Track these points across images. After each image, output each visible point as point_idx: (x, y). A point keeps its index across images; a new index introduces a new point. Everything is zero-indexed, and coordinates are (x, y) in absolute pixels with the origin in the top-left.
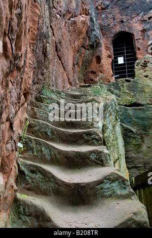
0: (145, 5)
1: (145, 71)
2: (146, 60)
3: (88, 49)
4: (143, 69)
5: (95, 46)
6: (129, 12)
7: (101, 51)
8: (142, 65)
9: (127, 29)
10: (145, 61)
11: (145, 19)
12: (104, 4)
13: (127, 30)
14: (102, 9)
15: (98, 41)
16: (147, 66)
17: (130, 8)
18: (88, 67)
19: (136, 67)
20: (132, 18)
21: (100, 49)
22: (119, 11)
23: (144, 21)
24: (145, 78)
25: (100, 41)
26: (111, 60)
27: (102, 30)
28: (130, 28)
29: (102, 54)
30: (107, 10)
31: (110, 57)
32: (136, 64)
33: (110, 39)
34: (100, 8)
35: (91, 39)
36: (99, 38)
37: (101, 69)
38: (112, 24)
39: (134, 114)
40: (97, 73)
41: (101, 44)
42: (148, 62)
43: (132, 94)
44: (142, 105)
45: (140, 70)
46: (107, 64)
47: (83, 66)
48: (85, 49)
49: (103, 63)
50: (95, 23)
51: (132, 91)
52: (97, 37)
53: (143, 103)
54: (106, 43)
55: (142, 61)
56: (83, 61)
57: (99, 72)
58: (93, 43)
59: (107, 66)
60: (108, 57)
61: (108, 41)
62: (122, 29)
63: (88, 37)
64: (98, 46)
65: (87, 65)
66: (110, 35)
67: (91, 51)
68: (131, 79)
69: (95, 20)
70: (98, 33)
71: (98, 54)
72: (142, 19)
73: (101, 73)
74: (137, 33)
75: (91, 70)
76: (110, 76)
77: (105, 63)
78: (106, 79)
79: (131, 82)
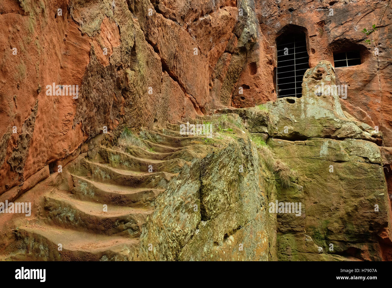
2: (321, 69)
3: (237, 54)
4: (315, 82)
5: (248, 48)
7: (257, 55)
8: (313, 77)
10: (319, 71)
11: (325, 5)
13: (297, 22)
15: (253, 41)
16: (321, 78)
18: (237, 80)
19: (304, 79)
20: (305, 4)
21: (257, 51)
23: (324, 8)
24: (317, 97)
25: (257, 41)
26: (272, 67)
27: (261, 23)
28: (301, 20)
29: (258, 60)
31: (271, 64)
32: (305, 75)
33: (273, 37)
35: (241, 39)
36: (256, 37)
37: (258, 81)
38: (276, 14)
39: (296, 151)
40: (251, 88)
41: (258, 45)
42: (324, 72)
43: (296, 121)
44: (309, 138)
45: (310, 84)
46: (266, 74)
47: (230, 79)
48: (232, 53)
49: (260, 73)
50: (248, 14)
51: (296, 116)
52: (251, 36)
53: (310, 135)
54: (266, 43)
55: (314, 71)
56: (229, 71)
57: (254, 87)
58: (245, 45)
59: (266, 77)
60: (268, 63)
61: (270, 40)
62: (289, 21)
63: (237, 36)
64: (254, 48)
65: (236, 76)
66: (273, 31)
67: (242, 56)
68: (295, 98)
69: (248, 10)
70: (253, 29)
71: (253, 60)
72: (320, 6)
73: (257, 87)
74: (312, 27)
75: (243, 83)
76: (269, 92)
77: (262, 73)
78: (264, 96)
79: (296, 102)
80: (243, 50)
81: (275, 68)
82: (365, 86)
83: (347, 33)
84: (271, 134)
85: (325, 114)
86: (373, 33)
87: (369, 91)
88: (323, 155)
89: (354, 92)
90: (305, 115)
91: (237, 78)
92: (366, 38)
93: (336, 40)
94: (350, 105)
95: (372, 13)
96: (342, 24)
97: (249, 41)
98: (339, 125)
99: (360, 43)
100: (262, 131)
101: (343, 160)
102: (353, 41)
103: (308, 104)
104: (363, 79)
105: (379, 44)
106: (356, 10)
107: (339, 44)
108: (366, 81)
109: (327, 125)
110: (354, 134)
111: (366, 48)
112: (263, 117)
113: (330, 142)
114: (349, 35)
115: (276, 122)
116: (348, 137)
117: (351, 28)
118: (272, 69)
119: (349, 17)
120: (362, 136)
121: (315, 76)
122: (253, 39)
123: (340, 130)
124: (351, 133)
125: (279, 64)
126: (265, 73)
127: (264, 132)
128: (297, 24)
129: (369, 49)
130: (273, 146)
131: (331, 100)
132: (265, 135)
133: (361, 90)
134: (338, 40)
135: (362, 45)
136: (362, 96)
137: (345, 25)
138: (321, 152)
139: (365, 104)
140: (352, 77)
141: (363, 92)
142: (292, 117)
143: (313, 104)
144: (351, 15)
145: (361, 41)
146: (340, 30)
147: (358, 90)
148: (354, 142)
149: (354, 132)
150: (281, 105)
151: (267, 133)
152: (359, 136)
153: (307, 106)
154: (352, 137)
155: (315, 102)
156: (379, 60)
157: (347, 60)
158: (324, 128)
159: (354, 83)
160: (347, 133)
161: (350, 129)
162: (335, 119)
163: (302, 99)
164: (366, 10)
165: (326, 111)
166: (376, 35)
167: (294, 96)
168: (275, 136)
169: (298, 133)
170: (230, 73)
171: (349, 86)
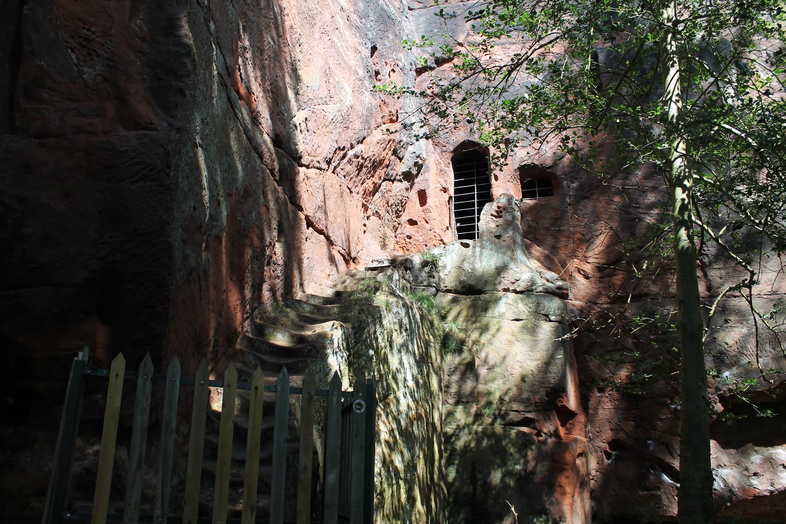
0: (512, 90)
1: (497, 226)
2: (501, 205)
3: (400, 181)
4: (494, 221)
5: (414, 172)
7: (427, 180)
8: (492, 215)
10: (498, 207)
12: (437, 85)
13: (477, 138)
14: (435, 95)
15: (420, 162)
16: (501, 216)
18: (400, 214)
19: (482, 217)
21: (426, 175)
24: (495, 239)
25: (426, 162)
26: (447, 196)
29: (429, 187)
31: (445, 192)
33: (448, 155)
34: (429, 93)
35: (405, 161)
36: (425, 156)
37: (428, 215)
40: (419, 223)
41: (428, 167)
42: (504, 209)
43: (470, 271)
44: (485, 291)
45: (488, 222)
46: (439, 206)
47: (391, 214)
48: (394, 181)
49: (430, 203)
51: (470, 264)
52: (419, 156)
53: (486, 288)
54: (439, 163)
55: (495, 207)
56: (390, 204)
57: (424, 222)
58: (410, 169)
59: (439, 210)
60: (441, 190)
61: (443, 159)
62: (468, 136)
63: (399, 158)
64: (423, 170)
65: (400, 209)
66: (448, 147)
67: (406, 184)
68: (470, 242)
71: (422, 187)
73: (427, 223)
75: (408, 218)
76: (442, 229)
77: (434, 203)
78: (435, 234)
79: (471, 247)
80: (407, 175)
81: (450, 198)
83: (535, 157)
84: (440, 287)
85: (504, 262)
86: (565, 159)
88: (499, 312)
89: (542, 232)
90: (481, 263)
91: (401, 211)
92: (557, 164)
93: (522, 164)
94: (538, 248)
96: (529, 145)
97: (416, 164)
98: (519, 275)
99: (550, 170)
100: (428, 284)
101: (521, 318)
102: (543, 167)
103: (485, 249)
104: (552, 215)
107: (526, 169)
108: (556, 218)
109: (505, 275)
110: (536, 286)
111: (556, 176)
113: (507, 297)
114: (538, 160)
115: (446, 272)
116: (529, 291)
118: (447, 199)
120: (544, 288)
121: (494, 214)
122: (421, 159)
123: (519, 281)
124: (532, 285)
125: (456, 191)
126: (437, 204)
127: (431, 286)
128: (477, 141)
129: (560, 178)
130: (442, 302)
131: (511, 244)
132: (432, 289)
134: (525, 165)
135: (553, 173)
136: (551, 237)
138: (497, 309)
139: (554, 248)
140: (541, 213)
142: (466, 266)
143: (491, 249)
145: (551, 167)
147: (546, 229)
149: (535, 284)
151: (434, 286)
152: (541, 288)
153: (484, 251)
155: (493, 246)
156: (571, 193)
157: (537, 189)
158: (502, 279)
159: (543, 221)
160: (527, 285)
161: (531, 280)
162: (514, 269)
163: (477, 242)
165: (506, 259)
166: (568, 160)
168: (445, 289)
169: (472, 285)
170: (391, 206)
171: (537, 224)
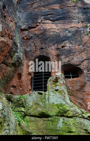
0: (60, 38)
1: (56, 86)
2: (57, 77)
3: (10, 67)
4: (54, 84)
5: (17, 65)
6: (47, 42)
7: (22, 69)
8: (53, 81)
9: (45, 54)
10: (56, 78)
11: (59, 47)
12: (29, 36)
14: (27, 39)
15: (20, 61)
16: (58, 82)
17: (49, 39)
18: (9, 82)
19: (48, 82)
20: (49, 46)
21: (22, 67)
22: (40, 41)
23: (59, 49)
24: (55, 91)
25: (23, 62)
26: (30, 77)
27: (25, 54)
28: (47, 53)
29: (23, 72)
30: (31, 40)
31: (30, 75)
34: (25, 38)
35: (13, 58)
36: (22, 59)
37: (21, 84)
38: (34, 50)
39: (43, 125)
40: (17, 87)
41: (23, 64)
42: (59, 79)
43: (43, 105)
44: (51, 116)
45: (51, 84)
47: (4, 81)
48: (7, 66)
49: (23, 79)
50: (19, 47)
51: (43, 102)
52: (20, 58)
53: (51, 114)
55: (54, 78)
56: (4, 75)
57: (19, 87)
58: (15, 62)
59: (27, 82)
60: (28, 74)
62: (41, 54)
63: (11, 56)
64: (21, 65)
65: (9, 80)
66: (32, 58)
67: (13, 68)
68: (43, 92)
69: (19, 45)
70: (20, 55)
71: (20, 72)
72: (57, 48)
73: (21, 87)
74: (53, 57)
75: (12, 85)
76: (28, 90)
78: (24, 92)
79: (43, 94)
80: (14, 65)
81: (32, 78)
82: (81, 88)
83: (71, 61)
84: (27, 113)
85: (60, 102)
86: (84, 62)
87: (84, 92)
88: (59, 127)
89: (76, 92)
90: (49, 101)
91: (9, 81)
92: (81, 64)
94: (74, 99)
95: (83, 53)
96: (68, 57)
97: (18, 61)
98: (69, 108)
99: (78, 66)
100: (21, 110)
101: (72, 131)
102: (74, 65)
103: (50, 95)
104: (80, 84)
105: (88, 67)
106: (75, 50)
107: (67, 66)
108: (82, 86)
109: (61, 108)
110: (78, 114)
111: (81, 69)
112: (22, 101)
113: (63, 119)
114: (72, 62)
115: (30, 106)
116: (74, 116)
117: (73, 59)
118: (30, 78)
119: (71, 53)
120: (82, 116)
121: (54, 80)
122: (20, 60)
123: (69, 112)
124: (76, 114)
125: (34, 76)
126: (26, 79)
127: (22, 111)
128: (45, 55)
129: (83, 70)
130: (27, 121)
131: (63, 94)
132: (22, 113)
133: (80, 91)
134: (66, 64)
135: (79, 68)
136: (80, 94)
137: (70, 57)
138: (58, 125)
139: (82, 99)
140: (74, 83)
141: (81, 92)
142: (41, 103)
143: (53, 96)
144: (72, 53)
145: (78, 65)
146: (67, 59)
147: (78, 90)
148: (78, 119)
149: (78, 113)
150: (34, 96)
151: (24, 112)
152: (80, 116)
153: (50, 96)
154: (76, 116)
155: (55, 94)
156: (88, 76)
157: (71, 75)
158: (60, 110)
159: (76, 87)
160: (73, 113)
161: (75, 111)
162: (66, 105)
163: (47, 93)
164: (80, 51)
165: (61, 100)
166: (85, 63)
167: (42, 91)
168: (29, 115)
169: (44, 113)
170: (5, 76)
171: (73, 88)
